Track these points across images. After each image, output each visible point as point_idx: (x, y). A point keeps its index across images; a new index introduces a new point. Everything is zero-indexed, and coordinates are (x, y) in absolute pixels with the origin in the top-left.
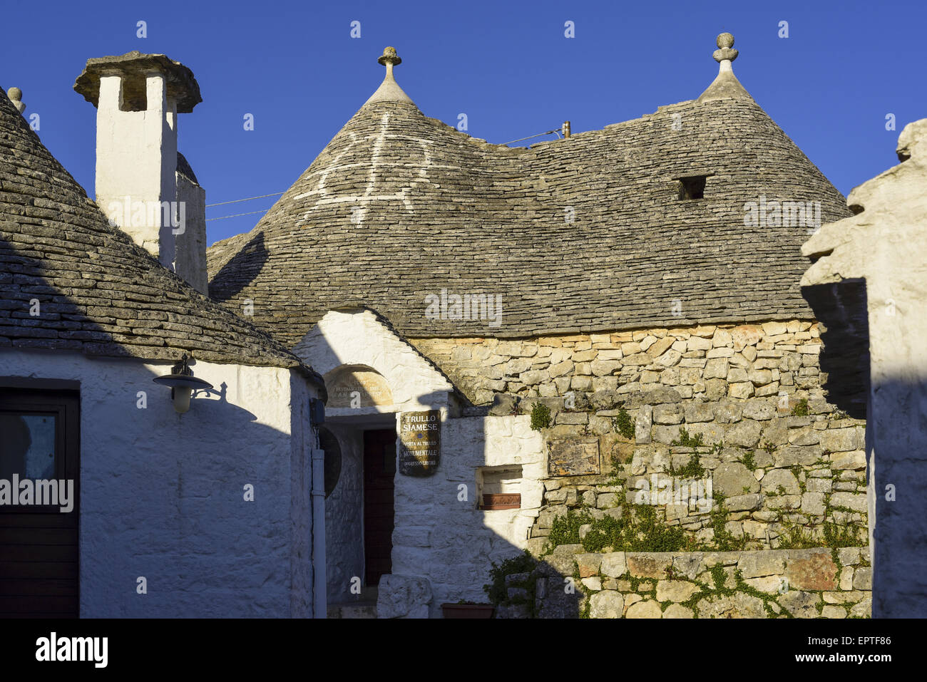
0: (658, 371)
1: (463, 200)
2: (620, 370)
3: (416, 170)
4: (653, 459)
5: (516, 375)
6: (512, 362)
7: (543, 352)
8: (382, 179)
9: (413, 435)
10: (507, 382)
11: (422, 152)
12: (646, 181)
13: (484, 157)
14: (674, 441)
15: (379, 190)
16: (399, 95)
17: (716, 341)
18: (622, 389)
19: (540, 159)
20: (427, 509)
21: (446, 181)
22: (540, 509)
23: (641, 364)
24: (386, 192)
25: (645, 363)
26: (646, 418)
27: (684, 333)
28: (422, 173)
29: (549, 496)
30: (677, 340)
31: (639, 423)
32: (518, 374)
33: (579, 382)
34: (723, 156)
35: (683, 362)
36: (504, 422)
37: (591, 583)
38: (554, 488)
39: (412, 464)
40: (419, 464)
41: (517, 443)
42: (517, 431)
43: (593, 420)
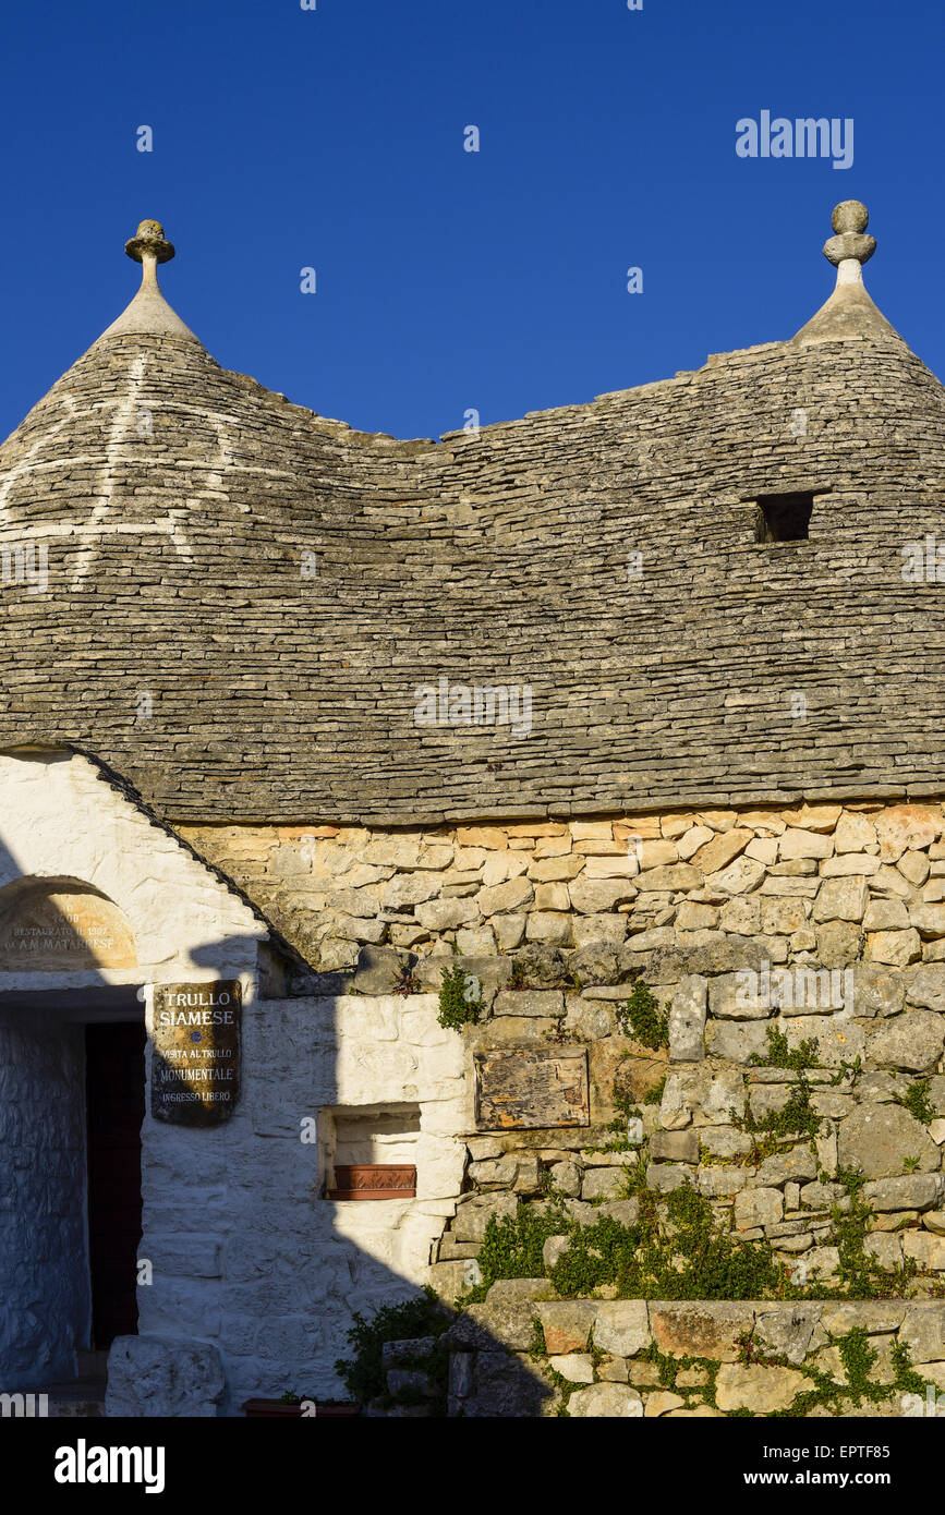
0: (715, 903)
1: (298, 539)
2: (632, 900)
3: (200, 475)
4: (708, 1095)
5: (408, 909)
6: (398, 881)
7: (466, 859)
8: (127, 488)
9: (181, 1034)
10: (388, 924)
11: (214, 439)
12: (685, 504)
13: (345, 458)
14: (754, 1056)
15: (120, 513)
16: (170, 322)
17: (842, 840)
18: (637, 942)
19: (460, 464)
20: (214, 1197)
21: (262, 499)
22: (458, 1201)
23: (677, 886)
24: (135, 516)
25: (687, 886)
26: (693, 1003)
27: (774, 821)
28: (214, 480)
29: (477, 1172)
30: (757, 836)
31: (678, 1015)
32: (413, 906)
33: (543, 927)
34: (848, 453)
35: (770, 885)
36: (379, 1008)
37: (572, 1367)
38: (488, 1154)
39: (180, 1097)
40: (193, 1098)
41: (408, 1055)
42: (409, 1030)
43: (576, 1007)
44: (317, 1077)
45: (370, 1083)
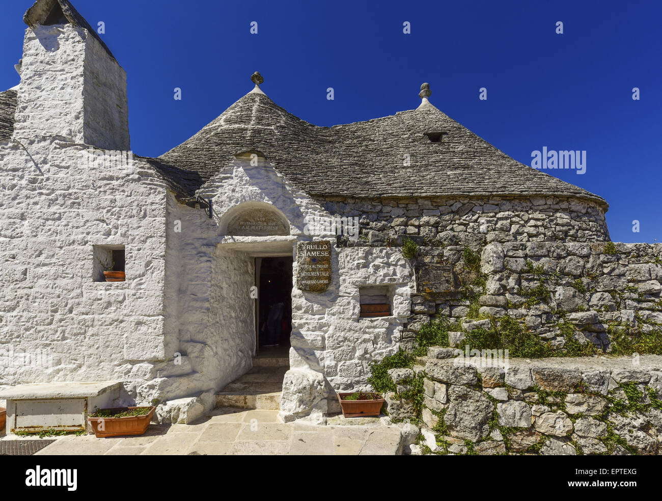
3: (278, 120)
9: (308, 259)
14: (522, 270)
22: (408, 318)
23: (452, 219)
24: (263, 125)
25: (455, 219)
29: (416, 308)
36: (381, 251)
37: (496, 393)
38: (419, 301)
39: (309, 282)
40: (313, 282)
41: (392, 268)
42: (392, 259)
43: (447, 252)
44: (359, 275)
45: (378, 278)
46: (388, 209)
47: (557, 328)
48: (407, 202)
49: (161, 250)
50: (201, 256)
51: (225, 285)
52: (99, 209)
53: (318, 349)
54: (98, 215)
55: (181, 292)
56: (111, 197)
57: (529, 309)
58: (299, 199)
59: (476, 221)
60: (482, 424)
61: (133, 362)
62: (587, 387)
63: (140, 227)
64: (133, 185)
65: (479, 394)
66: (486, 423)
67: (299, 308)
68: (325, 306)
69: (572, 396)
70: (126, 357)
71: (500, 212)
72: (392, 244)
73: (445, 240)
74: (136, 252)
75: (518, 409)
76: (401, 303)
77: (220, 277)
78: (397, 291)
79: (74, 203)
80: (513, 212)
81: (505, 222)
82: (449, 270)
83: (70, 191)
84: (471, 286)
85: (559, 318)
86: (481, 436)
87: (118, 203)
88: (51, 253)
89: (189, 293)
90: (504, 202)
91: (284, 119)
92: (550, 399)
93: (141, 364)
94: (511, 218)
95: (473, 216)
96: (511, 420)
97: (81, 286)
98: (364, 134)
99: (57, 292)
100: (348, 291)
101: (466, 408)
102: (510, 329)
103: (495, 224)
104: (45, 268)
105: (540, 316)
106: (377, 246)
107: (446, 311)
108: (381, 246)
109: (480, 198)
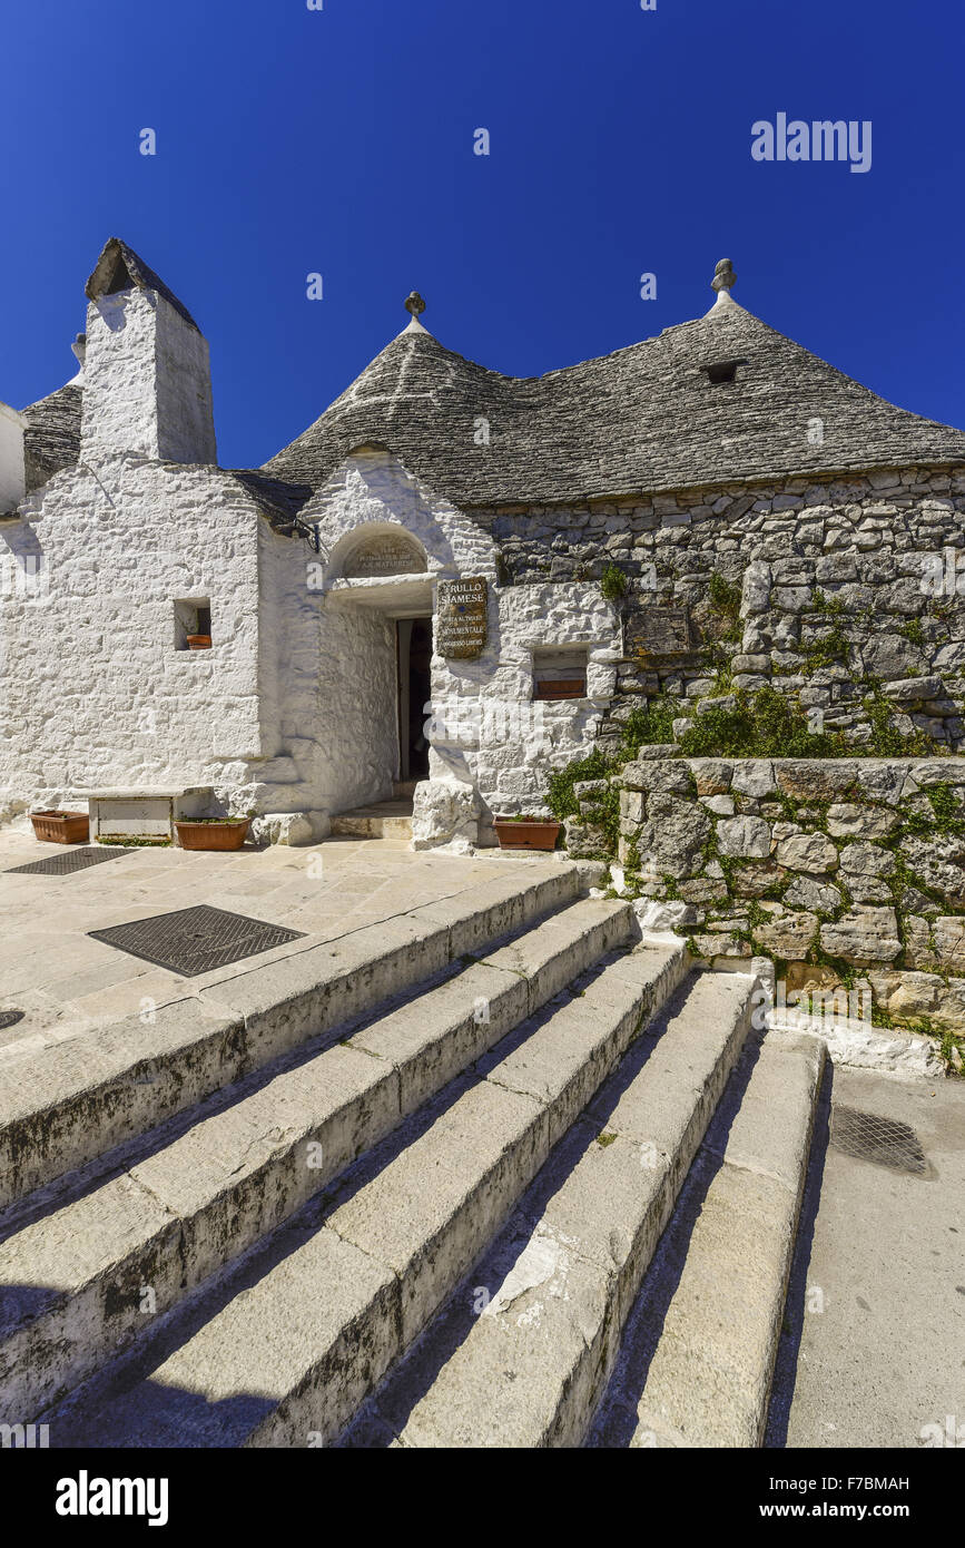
3: (442, 379)
4: (774, 632)
7: (595, 521)
8: (410, 383)
9: (453, 608)
11: (447, 368)
12: (669, 377)
14: (803, 608)
15: (407, 391)
16: (425, 332)
22: (612, 700)
23: (714, 529)
24: (414, 392)
25: (719, 529)
26: (762, 577)
30: (758, 500)
32: (567, 547)
36: (566, 590)
37: (718, 804)
38: (629, 672)
39: (453, 644)
40: (460, 643)
41: (583, 617)
42: (584, 602)
43: (679, 586)
44: (531, 631)
45: (560, 634)
46: (602, 519)
47: (861, 708)
48: (633, 505)
49: (252, 604)
50: (306, 611)
51: (342, 657)
52: (178, 549)
53: (468, 748)
54: (177, 558)
55: (282, 664)
56: (191, 531)
57: (811, 676)
58: (441, 514)
59: (758, 529)
60: (690, 851)
61: (224, 760)
62: (865, 792)
63: (226, 571)
64: (217, 512)
65: (690, 805)
66: (698, 851)
67: (440, 686)
68: (477, 681)
69: (839, 806)
70: (216, 754)
71: (805, 508)
72: (585, 576)
73: (680, 565)
74: (223, 606)
75: (749, 828)
76: (599, 675)
77: (334, 644)
78: (592, 655)
79: (150, 543)
80: (831, 506)
81: (812, 526)
82: (681, 617)
83: (146, 527)
84: (721, 643)
85: (865, 691)
86: (690, 871)
87: (201, 540)
88: (128, 614)
89: (292, 666)
90: (815, 488)
91: (453, 375)
92: (802, 812)
93: (234, 763)
94: (826, 518)
95: (753, 519)
96: (737, 846)
97: (161, 658)
98: (596, 383)
99: (136, 665)
100: (514, 656)
101: (669, 828)
102: (771, 711)
103: (795, 533)
104: (122, 635)
105: (828, 687)
106: (562, 582)
107: (675, 688)
108: (568, 580)
109: (767, 484)
